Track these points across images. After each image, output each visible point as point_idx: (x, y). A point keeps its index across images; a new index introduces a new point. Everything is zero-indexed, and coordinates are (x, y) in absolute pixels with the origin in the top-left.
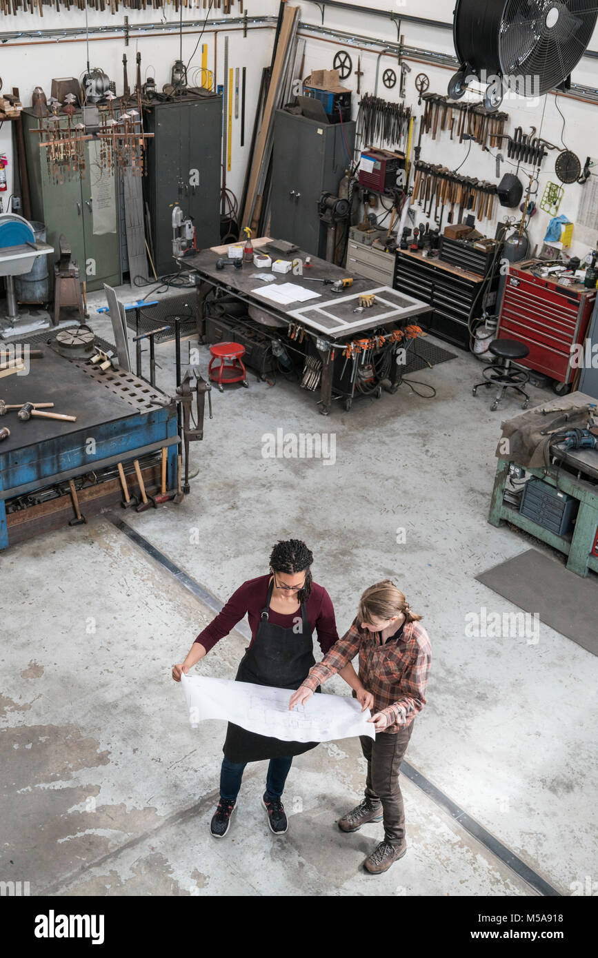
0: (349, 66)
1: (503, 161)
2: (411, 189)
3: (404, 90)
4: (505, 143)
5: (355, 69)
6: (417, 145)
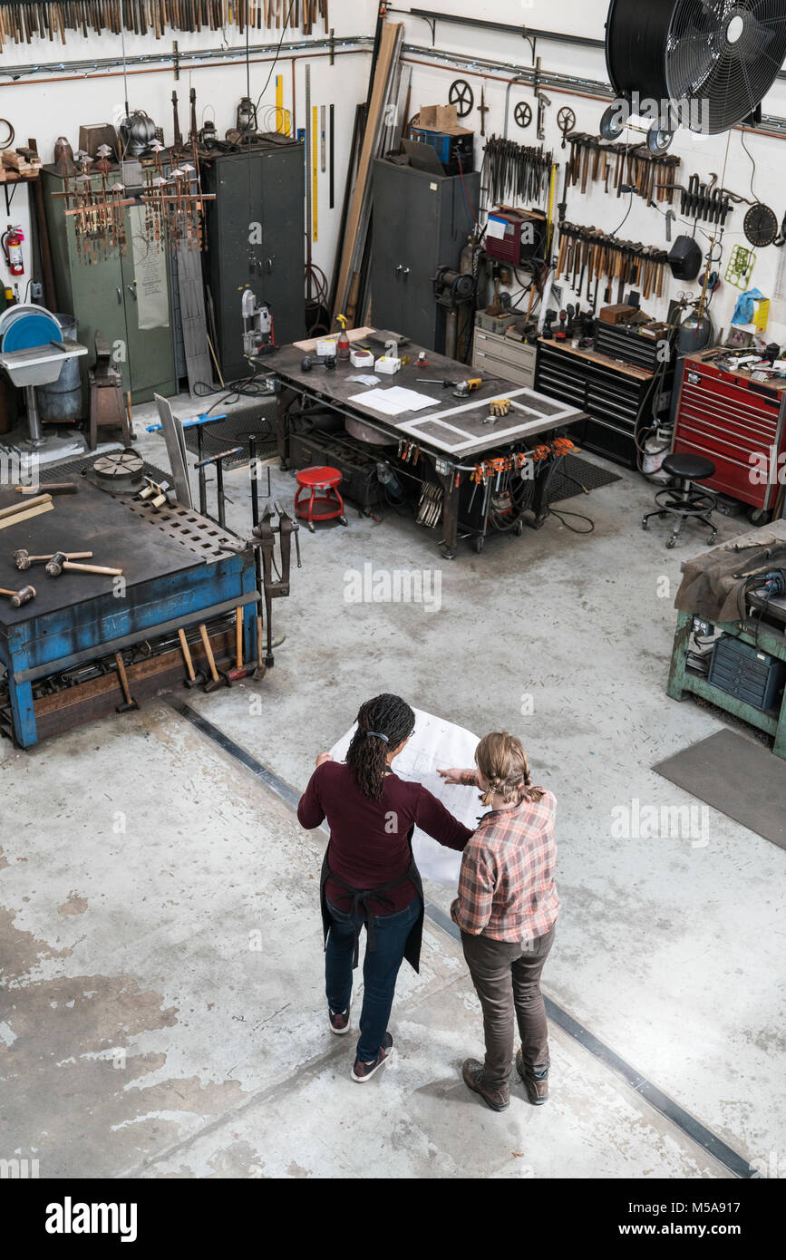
0: (469, 100)
1: (674, 219)
2: (555, 259)
3: (543, 129)
4: (677, 195)
5: (477, 103)
6: (561, 201)
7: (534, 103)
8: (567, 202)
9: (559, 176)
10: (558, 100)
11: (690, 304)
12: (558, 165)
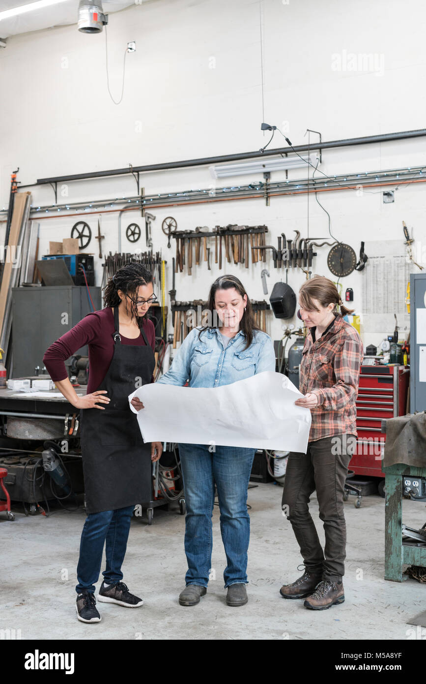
0: (88, 234)
1: (269, 276)
2: (170, 337)
3: (151, 239)
4: (270, 253)
5: (95, 234)
6: (171, 289)
7: (141, 222)
8: (176, 289)
9: (168, 270)
10: (160, 214)
11: (293, 333)
12: (166, 262)
